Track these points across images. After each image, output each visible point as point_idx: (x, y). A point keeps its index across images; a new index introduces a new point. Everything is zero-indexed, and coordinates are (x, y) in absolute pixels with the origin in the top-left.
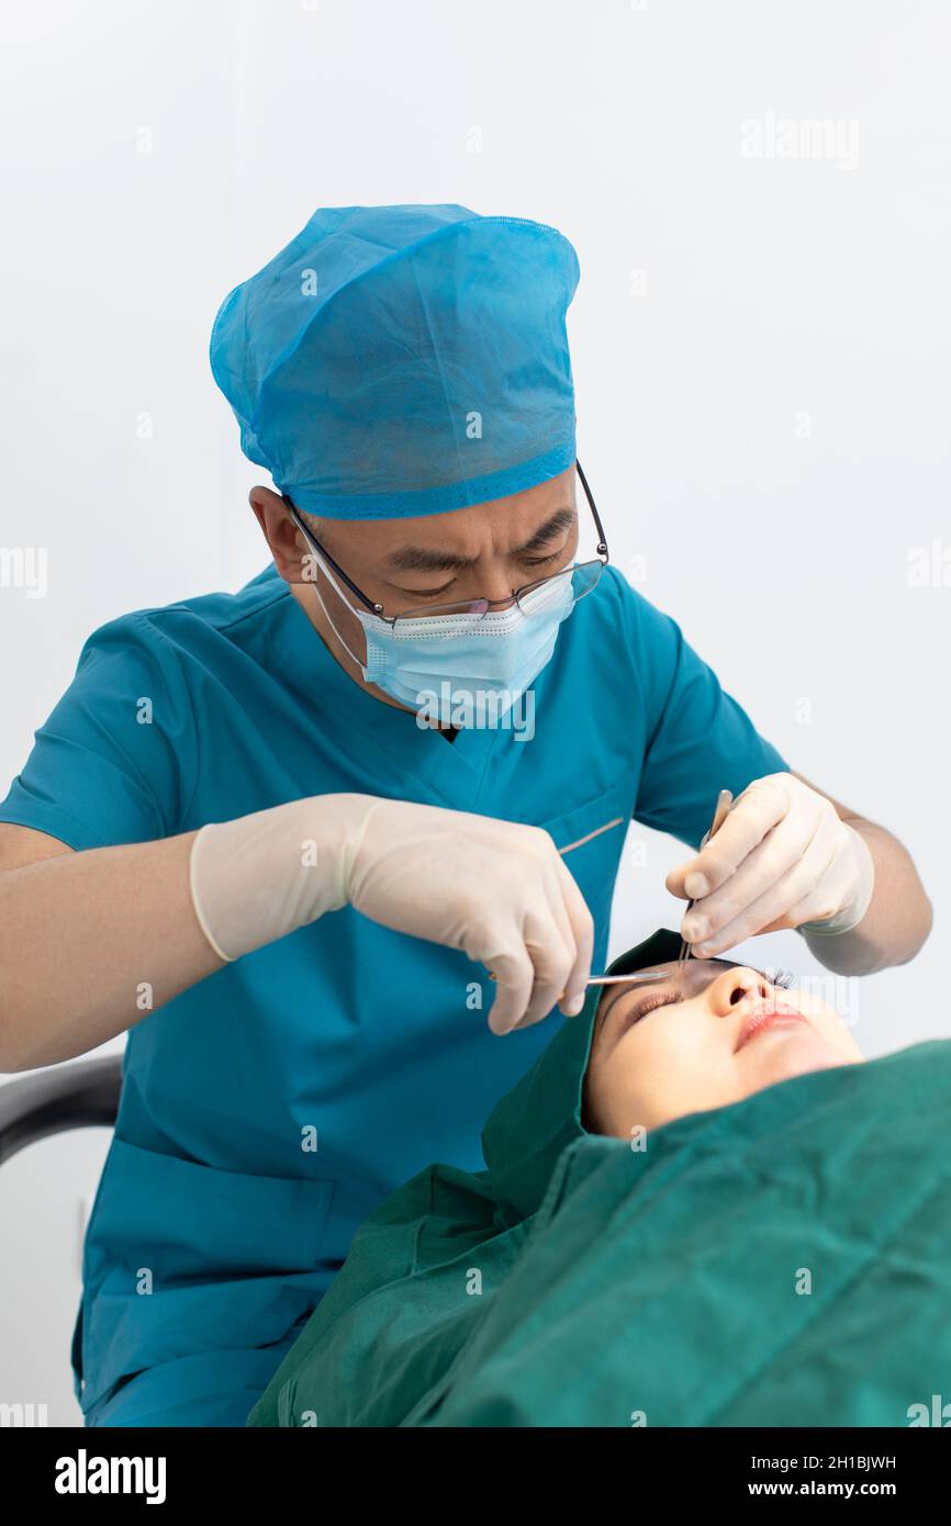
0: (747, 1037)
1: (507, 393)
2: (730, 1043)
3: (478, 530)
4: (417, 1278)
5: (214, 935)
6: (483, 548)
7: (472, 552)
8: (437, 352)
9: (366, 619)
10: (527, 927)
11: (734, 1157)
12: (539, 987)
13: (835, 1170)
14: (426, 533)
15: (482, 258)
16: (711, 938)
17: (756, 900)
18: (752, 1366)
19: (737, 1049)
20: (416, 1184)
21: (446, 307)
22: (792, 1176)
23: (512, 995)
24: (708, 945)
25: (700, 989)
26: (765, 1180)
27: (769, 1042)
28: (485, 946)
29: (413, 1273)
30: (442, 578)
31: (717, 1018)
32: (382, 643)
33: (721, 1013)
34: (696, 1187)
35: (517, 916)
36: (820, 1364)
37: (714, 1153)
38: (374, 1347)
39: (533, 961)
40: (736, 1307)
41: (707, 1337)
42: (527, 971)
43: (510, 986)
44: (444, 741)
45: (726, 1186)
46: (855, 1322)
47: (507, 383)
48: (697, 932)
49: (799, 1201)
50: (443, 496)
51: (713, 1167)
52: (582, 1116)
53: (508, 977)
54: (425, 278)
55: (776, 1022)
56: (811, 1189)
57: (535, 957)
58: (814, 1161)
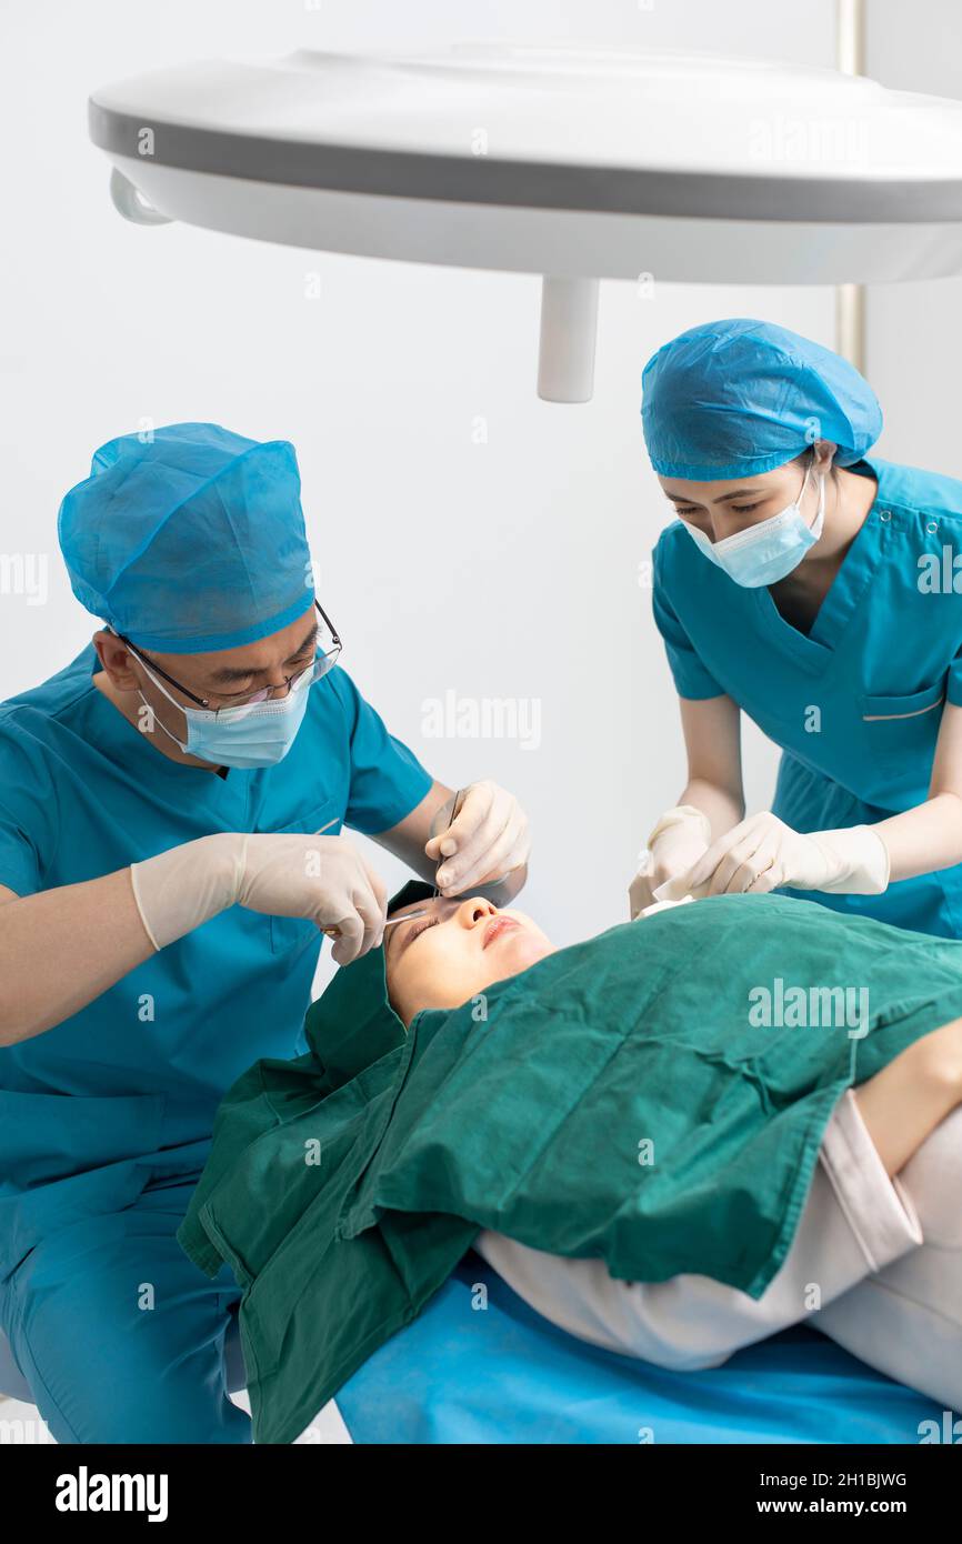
0: (490, 939)
1: (281, 560)
2: (480, 945)
3: (270, 652)
4: (284, 1126)
5: (155, 935)
6: (272, 661)
7: (263, 665)
8: (238, 542)
9: (192, 714)
10: (355, 898)
11: (530, 1001)
12: (368, 934)
13: (592, 998)
14: (236, 658)
15: (256, 475)
16: (455, 883)
17: (480, 859)
18: (570, 1105)
19: (485, 947)
20: (251, 1074)
21: (242, 512)
22: (568, 1005)
23: (353, 941)
24: (453, 888)
25: (449, 915)
26: (553, 1011)
27: (504, 940)
28: (334, 915)
29: (281, 1123)
30: (247, 683)
31: (467, 931)
32: (198, 727)
33: (469, 928)
34: (513, 1020)
35: (348, 893)
36: (610, 1093)
37: (518, 1001)
38: (271, 1169)
39: (363, 918)
40: (555, 1077)
41: (542, 1094)
42: (361, 924)
43: (352, 935)
44: (219, 779)
45: (530, 1016)
46: (624, 1071)
47: (279, 554)
48: (448, 879)
49: (576, 1019)
50: (243, 635)
51: (520, 1009)
52: (390, 1002)
53: (350, 930)
54: (225, 494)
55: (506, 927)
56: (580, 1010)
57: (364, 915)
58: (579, 996)
